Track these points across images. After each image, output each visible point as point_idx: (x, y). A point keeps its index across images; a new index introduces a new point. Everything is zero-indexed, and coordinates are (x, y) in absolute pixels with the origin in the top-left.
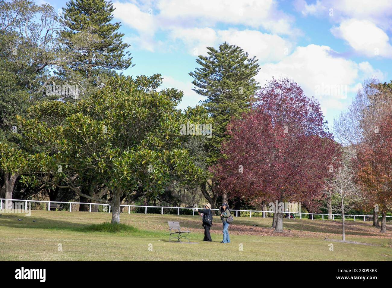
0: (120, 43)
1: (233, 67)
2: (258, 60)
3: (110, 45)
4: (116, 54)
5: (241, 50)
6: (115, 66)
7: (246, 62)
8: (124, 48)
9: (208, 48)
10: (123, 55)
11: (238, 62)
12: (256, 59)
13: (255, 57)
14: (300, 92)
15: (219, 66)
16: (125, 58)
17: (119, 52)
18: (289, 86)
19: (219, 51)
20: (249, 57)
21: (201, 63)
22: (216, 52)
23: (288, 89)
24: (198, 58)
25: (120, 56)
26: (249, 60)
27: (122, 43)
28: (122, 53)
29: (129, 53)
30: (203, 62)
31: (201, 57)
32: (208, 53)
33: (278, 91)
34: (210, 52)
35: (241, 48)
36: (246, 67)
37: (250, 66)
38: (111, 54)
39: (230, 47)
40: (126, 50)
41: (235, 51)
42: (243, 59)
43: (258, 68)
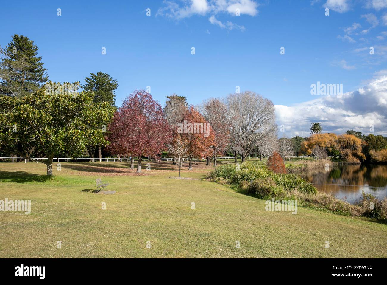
0: (41, 68)
1: (105, 84)
2: (117, 81)
3: (36, 68)
4: (39, 74)
5: (109, 76)
6: (38, 80)
7: (111, 82)
8: (44, 71)
9: (91, 74)
10: (43, 75)
11: (107, 82)
12: (116, 81)
13: (116, 80)
14: (151, 98)
15: (97, 83)
16: (44, 76)
17: (41, 73)
18: (145, 94)
19: (97, 76)
20: (113, 80)
21: (87, 81)
22: (96, 76)
23: (145, 95)
24: (86, 79)
25: (42, 75)
26: (113, 81)
27: (43, 68)
28: (43, 74)
29: (47, 74)
30: (89, 81)
31: (87, 79)
32: (91, 76)
33: (139, 96)
34: (92, 76)
35: (109, 75)
36: (111, 84)
37: (113, 84)
38: (36, 74)
39: (103, 74)
40: (45, 72)
41: (105, 76)
42: (110, 80)
43: (118, 85)
